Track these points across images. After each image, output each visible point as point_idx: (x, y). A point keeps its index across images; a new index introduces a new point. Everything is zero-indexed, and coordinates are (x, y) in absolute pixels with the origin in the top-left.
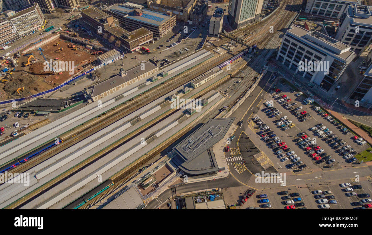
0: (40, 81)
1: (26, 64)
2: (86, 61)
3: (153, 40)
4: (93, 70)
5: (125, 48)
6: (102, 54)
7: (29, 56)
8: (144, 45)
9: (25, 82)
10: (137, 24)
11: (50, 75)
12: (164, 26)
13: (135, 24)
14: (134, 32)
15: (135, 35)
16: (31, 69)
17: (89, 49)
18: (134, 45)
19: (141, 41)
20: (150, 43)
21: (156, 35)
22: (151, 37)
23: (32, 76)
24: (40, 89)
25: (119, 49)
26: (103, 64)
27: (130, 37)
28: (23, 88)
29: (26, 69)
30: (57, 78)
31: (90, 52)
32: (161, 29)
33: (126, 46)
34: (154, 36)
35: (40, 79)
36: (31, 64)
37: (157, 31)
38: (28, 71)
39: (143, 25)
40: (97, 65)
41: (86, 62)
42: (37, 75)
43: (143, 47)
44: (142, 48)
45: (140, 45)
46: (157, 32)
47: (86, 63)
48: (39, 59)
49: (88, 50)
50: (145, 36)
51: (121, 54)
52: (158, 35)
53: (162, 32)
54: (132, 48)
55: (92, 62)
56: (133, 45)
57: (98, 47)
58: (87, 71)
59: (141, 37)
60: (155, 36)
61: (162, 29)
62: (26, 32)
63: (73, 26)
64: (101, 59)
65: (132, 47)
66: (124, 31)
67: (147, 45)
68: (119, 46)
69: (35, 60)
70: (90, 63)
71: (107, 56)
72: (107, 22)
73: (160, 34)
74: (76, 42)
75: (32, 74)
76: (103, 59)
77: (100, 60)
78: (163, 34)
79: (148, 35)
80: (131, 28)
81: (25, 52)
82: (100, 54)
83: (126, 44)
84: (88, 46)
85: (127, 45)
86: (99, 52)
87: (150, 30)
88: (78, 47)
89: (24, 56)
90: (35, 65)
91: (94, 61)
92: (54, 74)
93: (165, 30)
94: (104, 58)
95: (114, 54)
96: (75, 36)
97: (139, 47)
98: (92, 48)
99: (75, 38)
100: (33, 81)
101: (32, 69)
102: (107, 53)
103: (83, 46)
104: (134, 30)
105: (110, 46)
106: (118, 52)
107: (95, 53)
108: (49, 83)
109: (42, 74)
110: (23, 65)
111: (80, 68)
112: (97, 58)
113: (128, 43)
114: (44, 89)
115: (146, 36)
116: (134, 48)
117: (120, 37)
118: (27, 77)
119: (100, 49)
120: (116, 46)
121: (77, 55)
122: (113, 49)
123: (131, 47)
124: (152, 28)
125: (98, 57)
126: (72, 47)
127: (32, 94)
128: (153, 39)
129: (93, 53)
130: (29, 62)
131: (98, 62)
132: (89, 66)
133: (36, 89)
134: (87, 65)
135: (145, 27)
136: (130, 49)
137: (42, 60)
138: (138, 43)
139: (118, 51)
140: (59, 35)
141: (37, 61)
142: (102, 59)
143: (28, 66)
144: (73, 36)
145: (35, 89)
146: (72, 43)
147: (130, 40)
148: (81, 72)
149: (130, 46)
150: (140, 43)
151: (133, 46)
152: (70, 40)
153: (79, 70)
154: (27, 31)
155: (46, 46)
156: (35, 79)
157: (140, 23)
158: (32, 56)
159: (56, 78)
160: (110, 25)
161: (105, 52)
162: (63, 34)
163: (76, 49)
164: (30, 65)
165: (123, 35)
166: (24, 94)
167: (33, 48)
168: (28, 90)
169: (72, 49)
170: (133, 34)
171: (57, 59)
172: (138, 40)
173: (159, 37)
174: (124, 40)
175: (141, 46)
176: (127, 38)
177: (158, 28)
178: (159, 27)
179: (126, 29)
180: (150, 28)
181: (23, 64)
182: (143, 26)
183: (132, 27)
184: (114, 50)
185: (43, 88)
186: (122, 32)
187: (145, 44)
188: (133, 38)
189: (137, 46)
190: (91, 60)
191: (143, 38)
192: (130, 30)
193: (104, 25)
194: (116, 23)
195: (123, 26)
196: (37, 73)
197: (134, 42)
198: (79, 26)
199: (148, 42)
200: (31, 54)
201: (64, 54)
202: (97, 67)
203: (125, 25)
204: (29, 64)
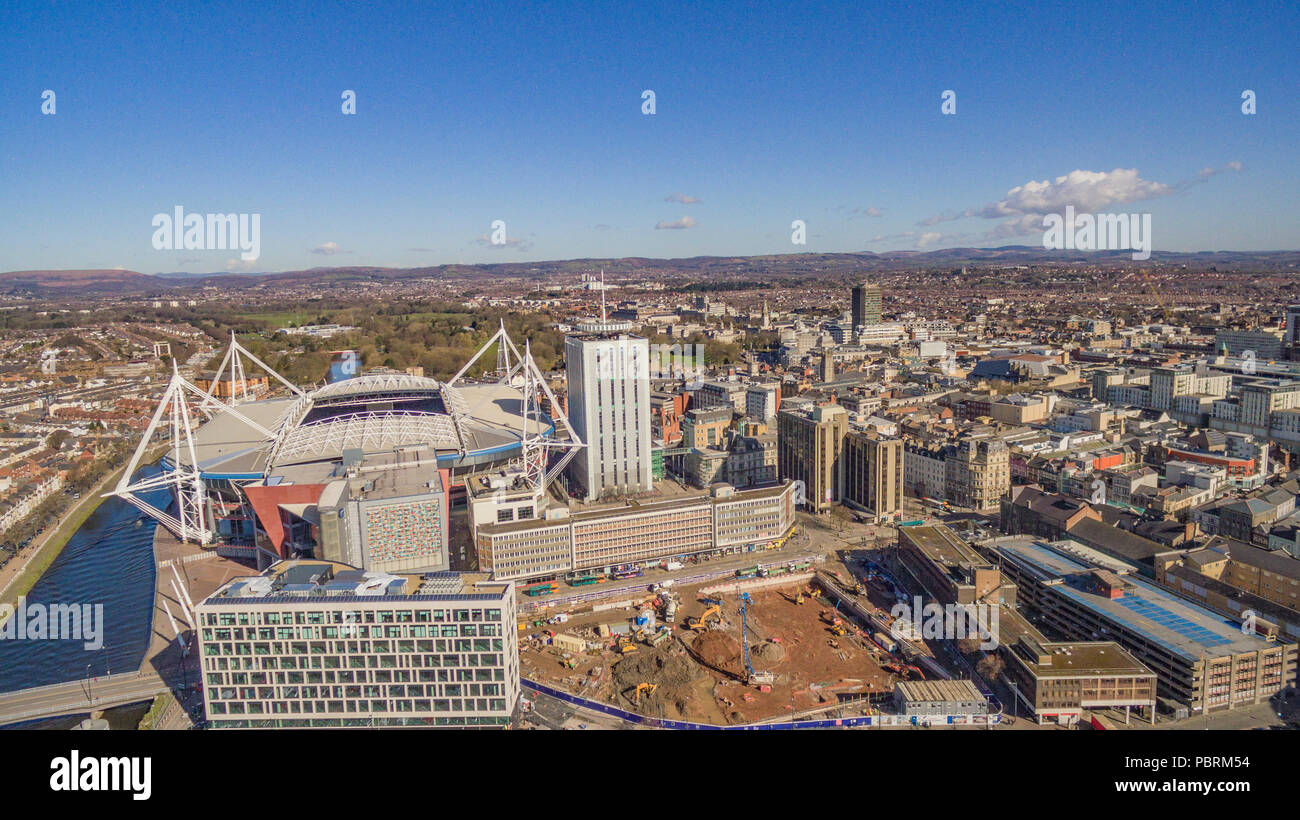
0: (702, 685)
1: (694, 623)
2: (856, 684)
3: (1150, 706)
4: (868, 721)
5: (1011, 693)
6: (920, 679)
7: (712, 605)
8: (1105, 712)
9: (667, 672)
10: (1088, 622)
11: (736, 682)
12: (1220, 671)
13: (1080, 618)
14: (1068, 648)
15: (1069, 658)
16: (697, 643)
17: (881, 645)
18: (1056, 694)
19: (1091, 693)
20: (1136, 716)
21: (1172, 693)
22: (1143, 693)
23: (691, 662)
24: (689, 711)
25: (986, 688)
26: (908, 717)
27: (1045, 661)
28: (655, 687)
29: (688, 637)
30: (750, 698)
31: (881, 659)
32: (1201, 676)
33: (1019, 688)
34: (1160, 693)
35: (704, 681)
36: (705, 630)
37: (1180, 678)
38: (689, 644)
39: (1115, 632)
40: (886, 711)
41: (854, 685)
42: (703, 667)
43: (1093, 718)
44: (1089, 720)
45: (1085, 703)
46: (1179, 683)
47: (854, 689)
48: (729, 623)
49: (876, 649)
50: (1117, 677)
51: (989, 707)
52: (1184, 696)
53: (1210, 691)
54: (1045, 705)
55: (872, 695)
56: (1050, 694)
57: (913, 653)
58: (846, 716)
59: (1094, 674)
60: (1169, 697)
61: (1212, 677)
62: (735, 542)
63: (860, 562)
64: (910, 698)
65: (1044, 700)
66: (1028, 632)
67: (1120, 717)
68: (992, 677)
69: (719, 623)
70: (864, 695)
71: (936, 694)
72: (973, 582)
73: (1195, 694)
74: (848, 612)
75: (694, 657)
76: (915, 700)
77: (902, 699)
78: (1210, 703)
79: (1130, 680)
80: (1060, 629)
81: (708, 591)
82: (913, 677)
83: (1023, 680)
84: (880, 636)
85: (1028, 685)
86: (911, 668)
87: (1147, 664)
88: (851, 628)
89: (700, 601)
90: (712, 636)
91: (881, 694)
92: (745, 683)
93: (1223, 688)
94: (919, 698)
95: (965, 697)
96: (854, 592)
97: (1078, 711)
98: (890, 649)
99: (850, 599)
100: (684, 679)
101: (701, 643)
102: (936, 682)
103: (865, 630)
104: (1071, 640)
105: (955, 663)
106: (981, 698)
107: (897, 668)
108: (721, 704)
109: (716, 669)
110: (686, 627)
111: (825, 697)
112: (896, 687)
113: (1034, 680)
114: (700, 716)
115: (1120, 681)
116: (1051, 705)
117: (1007, 645)
118: (679, 662)
119: (917, 662)
120: (980, 670)
121: (836, 651)
122: (964, 678)
123: (1039, 699)
124: (1157, 660)
125: (901, 685)
126: (831, 623)
127: (664, 716)
128: (1154, 703)
129: (888, 664)
130: (702, 620)
131: (895, 702)
132: (861, 702)
133: (680, 706)
134: (856, 696)
135: (1125, 644)
136: (1033, 702)
137: (735, 628)
138: (1076, 694)
139: (983, 692)
140: (812, 575)
141: (723, 626)
142: (912, 696)
143: (695, 630)
144: (848, 591)
145: (677, 705)
146: (835, 611)
147: (1045, 670)
148: (827, 714)
149: (1039, 692)
150: (1087, 699)
151: (1051, 699)
152: (833, 599)
153: (822, 700)
154: (739, 541)
155: (763, 594)
156: (693, 674)
157: (1106, 622)
158: (717, 609)
159: (746, 696)
160: (979, 595)
161: (932, 676)
162: (821, 575)
163: (842, 633)
164: (701, 631)
165: (1021, 642)
166: (645, 706)
167: (730, 588)
168: (661, 697)
169: (829, 626)
170: (1064, 653)
171: (774, 640)
172: (1077, 681)
173: (1189, 705)
174: (1017, 661)
175: (1086, 708)
176: (1034, 658)
177: (1189, 667)
178: (1196, 665)
179: (1040, 625)
180: (1149, 656)
181: (686, 621)
182: (1117, 639)
183: (1065, 627)
184: (969, 683)
185: (700, 711)
186: (1019, 630)
187: (1108, 708)
188: (1060, 665)
189: (1070, 705)
190: (872, 686)
191: (1103, 680)
192: (1055, 635)
193: (960, 587)
194: (1006, 594)
195: (1030, 612)
196: (707, 660)
197: (1058, 682)
198: (876, 567)
199: (1123, 708)
200: (717, 603)
201: (800, 633)
202: (885, 718)
203: (1039, 613)
204: (700, 626)
